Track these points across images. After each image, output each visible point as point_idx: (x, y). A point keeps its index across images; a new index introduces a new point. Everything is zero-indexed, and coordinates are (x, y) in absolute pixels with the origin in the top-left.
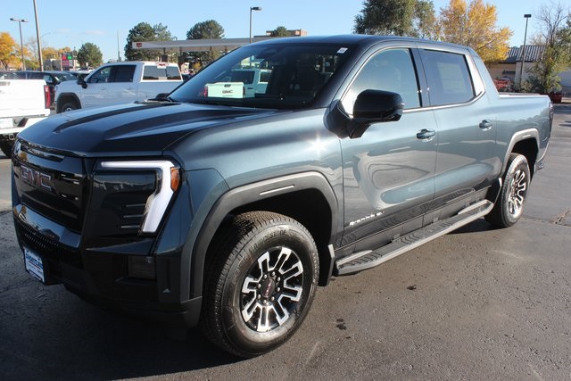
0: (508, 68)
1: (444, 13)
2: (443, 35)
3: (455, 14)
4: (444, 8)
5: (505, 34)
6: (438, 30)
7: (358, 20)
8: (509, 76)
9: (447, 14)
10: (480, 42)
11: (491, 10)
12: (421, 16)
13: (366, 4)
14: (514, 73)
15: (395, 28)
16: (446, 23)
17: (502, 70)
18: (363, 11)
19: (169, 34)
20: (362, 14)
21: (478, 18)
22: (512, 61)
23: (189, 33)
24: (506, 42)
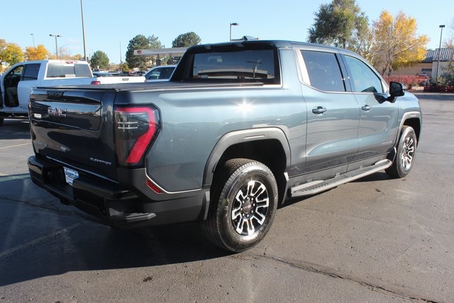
0: (426, 66)
1: (376, 24)
2: (375, 42)
3: (385, 25)
4: (375, 21)
5: (423, 40)
6: (370, 38)
7: (311, 32)
8: (427, 72)
9: (378, 26)
10: (404, 47)
11: (412, 21)
12: (358, 28)
13: (316, 19)
14: (431, 70)
15: (339, 38)
16: (377, 32)
17: (422, 68)
18: (315, 25)
19: (160, 43)
20: (314, 27)
21: (402, 28)
22: (429, 61)
23: (174, 42)
24: (424, 46)
